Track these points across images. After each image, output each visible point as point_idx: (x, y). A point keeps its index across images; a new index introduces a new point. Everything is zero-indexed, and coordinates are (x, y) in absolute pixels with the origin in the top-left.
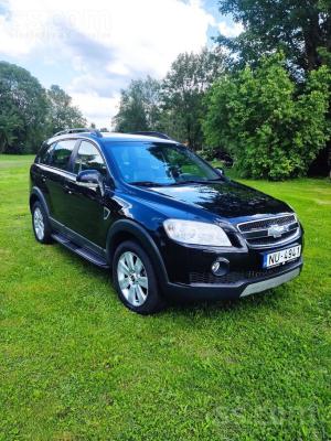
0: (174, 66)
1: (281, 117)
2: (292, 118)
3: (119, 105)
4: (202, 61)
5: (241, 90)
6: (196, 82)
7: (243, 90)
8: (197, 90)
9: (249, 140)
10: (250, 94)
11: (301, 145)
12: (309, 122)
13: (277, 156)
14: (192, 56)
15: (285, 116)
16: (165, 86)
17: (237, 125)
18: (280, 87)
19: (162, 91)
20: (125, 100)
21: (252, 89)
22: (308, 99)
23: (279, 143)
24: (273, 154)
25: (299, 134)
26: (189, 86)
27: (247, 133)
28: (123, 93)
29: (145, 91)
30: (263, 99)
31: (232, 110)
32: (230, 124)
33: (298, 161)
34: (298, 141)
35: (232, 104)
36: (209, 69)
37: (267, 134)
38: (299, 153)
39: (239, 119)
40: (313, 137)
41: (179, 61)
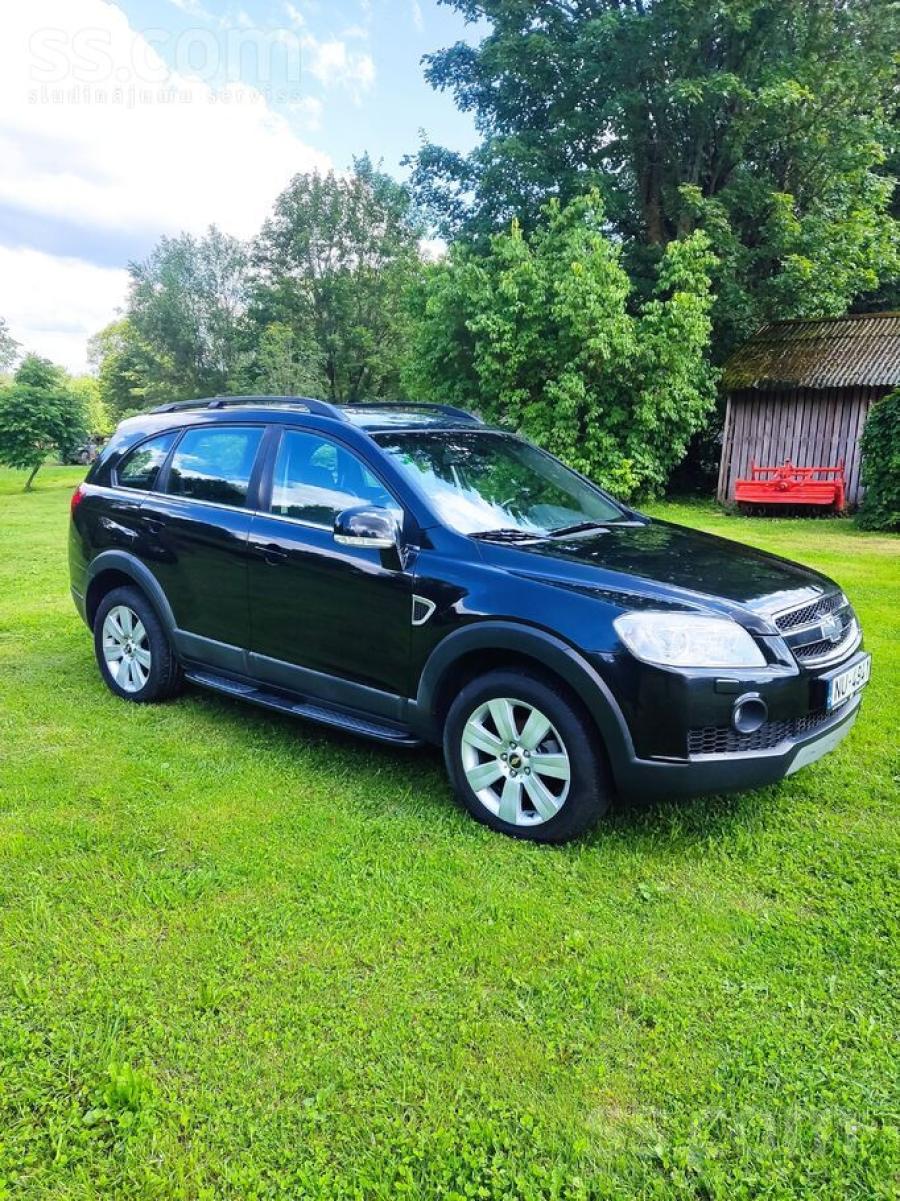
0: (284, 206)
1: (607, 355)
2: (632, 358)
3: (126, 307)
4: (357, 198)
5: (503, 286)
6: (344, 252)
7: (508, 286)
8: (345, 271)
9: (530, 411)
10: (525, 297)
11: (654, 424)
12: (670, 368)
13: (599, 449)
14: (331, 182)
15: (615, 353)
16: (259, 260)
17: (495, 374)
18: (600, 282)
19: (251, 272)
20: (143, 292)
21: (531, 285)
22: (666, 312)
23: (600, 418)
24: (590, 445)
25: (647, 396)
26: (328, 260)
27: (523, 393)
28: (136, 272)
29: (201, 269)
30: (561, 311)
31: (482, 335)
32: (480, 369)
33: (647, 460)
34: (648, 414)
35: (482, 318)
36: (376, 219)
37: (573, 396)
38: (650, 441)
39: (502, 357)
40: (681, 404)
41: (297, 194)
